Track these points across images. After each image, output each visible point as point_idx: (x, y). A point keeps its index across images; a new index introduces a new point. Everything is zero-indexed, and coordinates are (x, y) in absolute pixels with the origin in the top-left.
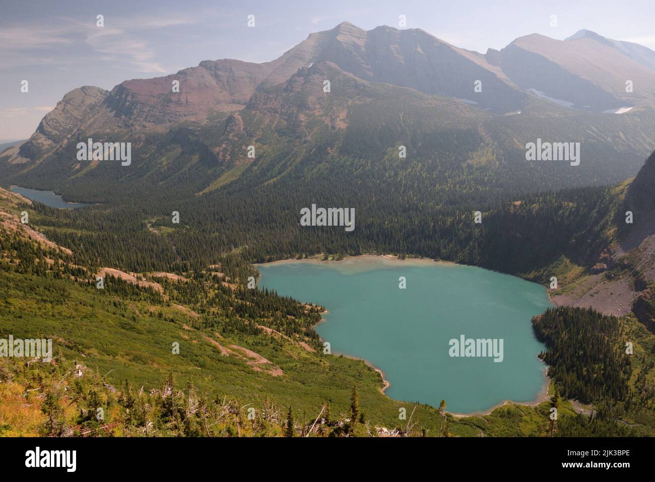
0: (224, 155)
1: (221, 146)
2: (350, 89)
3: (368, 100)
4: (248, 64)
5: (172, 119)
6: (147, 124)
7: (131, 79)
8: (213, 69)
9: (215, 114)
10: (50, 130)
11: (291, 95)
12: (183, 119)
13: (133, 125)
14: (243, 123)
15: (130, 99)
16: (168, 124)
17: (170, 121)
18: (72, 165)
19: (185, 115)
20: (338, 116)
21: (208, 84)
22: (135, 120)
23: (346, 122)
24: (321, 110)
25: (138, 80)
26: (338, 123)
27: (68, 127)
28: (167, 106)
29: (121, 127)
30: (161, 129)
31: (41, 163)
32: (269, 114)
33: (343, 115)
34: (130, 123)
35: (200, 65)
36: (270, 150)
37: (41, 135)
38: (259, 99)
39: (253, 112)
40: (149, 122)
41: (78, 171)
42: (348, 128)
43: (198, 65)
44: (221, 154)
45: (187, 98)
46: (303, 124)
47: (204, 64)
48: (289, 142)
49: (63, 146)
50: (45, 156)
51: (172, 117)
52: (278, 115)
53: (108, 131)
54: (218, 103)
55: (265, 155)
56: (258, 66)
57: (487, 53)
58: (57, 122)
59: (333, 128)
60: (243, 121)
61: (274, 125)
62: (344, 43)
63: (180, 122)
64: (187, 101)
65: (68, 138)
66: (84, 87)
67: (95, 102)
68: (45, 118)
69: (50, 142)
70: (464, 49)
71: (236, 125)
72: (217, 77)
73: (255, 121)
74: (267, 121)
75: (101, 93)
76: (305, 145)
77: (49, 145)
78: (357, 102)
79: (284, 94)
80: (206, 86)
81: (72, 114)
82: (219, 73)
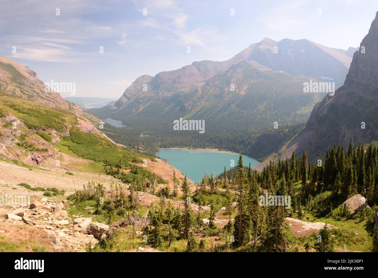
0: (188, 107)
1: (189, 103)
2: (254, 74)
3: (261, 80)
4: (215, 62)
5: (175, 90)
6: (164, 92)
7: (162, 72)
8: (198, 66)
9: (195, 87)
10: (127, 95)
11: (225, 78)
12: (179, 90)
13: (159, 93)
14: (201, 92)
15: (160, 81)
16: (173, 92)
17: (174, 91)
18: (133, 110)
19: (181, 88)
20: (243, 88)
21: (194, 73)
22: (161, 91)
23: (245, 92)
24: (236, 86)
25: (165, 72)
26: (241, 92)
27: (135, 93)
28: (174, 84)
29: (154, 94)
30: (169, 95)
31: (122, 109)
32: (213, 88)
33: (245, 88)
34: (158, 92)
35: (192, 64)
36: (208, 105)
37: (124, 97)
38: (211, 80)
39: (207, 87)
40: (166, 91)
41: (134, 113)
42: (245, 94)
43: (191, 64)
44: (188, 106)
45: (183, 80)
46: (226, 92)
47: (194, 64)
48: (218, 101)
49: (131, 102)
50: (124, 106)
51: (175, 89)
52: (217, 88)
53: (149, 95)
54: (197, 82)
55: (205, 107)
56: (220, 63)
57: (348, 50)
58: (131, 91)
59: (239, 94)
60: (201, 91)
61: (214, 93)
62: (262, 49)
63: (178, 91)
64: (183, 82)
65: (133, 99)
66: (144, 75)
67: (147, 82)
68: (126, 89)
69: (127, 100)
70: (333, 48)
71: (198, 93)
72: (199, 69)
73: (207, 91)
74: (212, 91)
75: (150, 78)
76: (223, 103)
77: (126, 101)
78: (256, 81)
79: (222, 78)
80: (193, 74)
81: (137, 88)
82: (200, 67)
